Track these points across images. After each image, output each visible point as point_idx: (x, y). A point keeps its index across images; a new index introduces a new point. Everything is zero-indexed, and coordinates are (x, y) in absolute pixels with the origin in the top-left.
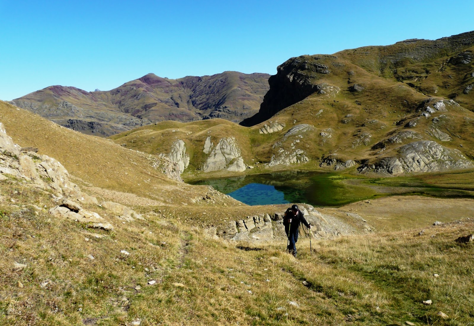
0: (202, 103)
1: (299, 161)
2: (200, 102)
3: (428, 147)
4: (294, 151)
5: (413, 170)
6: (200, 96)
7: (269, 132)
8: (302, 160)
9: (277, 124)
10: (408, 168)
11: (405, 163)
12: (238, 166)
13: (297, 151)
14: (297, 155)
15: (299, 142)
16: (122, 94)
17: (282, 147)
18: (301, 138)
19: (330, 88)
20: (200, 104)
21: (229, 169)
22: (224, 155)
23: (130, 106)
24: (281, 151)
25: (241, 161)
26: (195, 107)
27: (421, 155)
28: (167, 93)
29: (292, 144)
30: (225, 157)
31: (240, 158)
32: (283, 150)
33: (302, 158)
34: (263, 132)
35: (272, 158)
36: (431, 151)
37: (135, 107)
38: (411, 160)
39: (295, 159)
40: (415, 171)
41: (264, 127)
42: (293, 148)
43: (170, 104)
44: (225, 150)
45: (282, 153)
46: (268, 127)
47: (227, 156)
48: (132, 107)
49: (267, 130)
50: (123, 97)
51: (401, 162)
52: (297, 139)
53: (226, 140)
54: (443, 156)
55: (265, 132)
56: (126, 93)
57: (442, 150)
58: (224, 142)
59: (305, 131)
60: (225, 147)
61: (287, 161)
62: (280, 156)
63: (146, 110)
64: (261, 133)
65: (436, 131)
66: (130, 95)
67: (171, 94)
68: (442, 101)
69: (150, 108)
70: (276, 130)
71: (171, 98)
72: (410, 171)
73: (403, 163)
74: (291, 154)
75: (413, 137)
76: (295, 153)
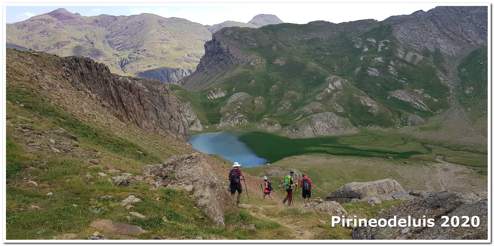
0: (119, 44)
1: (240, 123)
2: (116, 43)
3: (329, 117)
4: (236, 115)
5: (319, 133)
6: (116, 37)
7: (214, 98)
8: (243, 122)
9: (220, 91)
10: (316, 132)
11: (315, 128)
12: (197, 126)
13: (238, 115)
14: (239, 118)
15: (239, 107)
16: (29, 29)
17: (227, 112)
18: (241, 105)
19: (258, 61)
20: (117, 45)
21: (191, 129)
22: (185, 117)
23: (39, 42)
24: (227, 115)
25: (199, 122)
26: (112, 48)
27: (324, 123)
28: (81, 31)
29: (235, 109)
30: (187, 119)
31: (198, 120)
32: (229, 114)
33: (243, 121)
34: (210, 98)
35: (221, 120)
36: (331, 120)
37: (45, 44)
38: (318, 126)
39: (237, 121)
40: (320, 134)
41: (211, 93)
42: (236, 112)
43: (85, 43)
44: (186, 114)
45: (228, 116)
46: (214, 93)
47: (188, 118)
48: (41, 44)
49: (213, 96)
50: (31, 32)
51: (312, 128)
52: (238, 105)
53: (185, 105)
54: (338, 124)
55: (212, 98)
56: (33, 28)
57: (338, 120)
58: (183, 107)
59: (243, 98)
60: (186, 111)
61: (232, 123)
62: (227, 118)
63: (58, 48)
64: (209, 98)
65: (334, 104)
66: (39, 31)
67: (85, 32)
68: (339, 80)
69: (62, 46)
70: (220, 96)
71: (85, 37)
72: (317, 134)
73: (313, 128)
74: (234, 117)
75: (319, 108)
76: (237, 116)
